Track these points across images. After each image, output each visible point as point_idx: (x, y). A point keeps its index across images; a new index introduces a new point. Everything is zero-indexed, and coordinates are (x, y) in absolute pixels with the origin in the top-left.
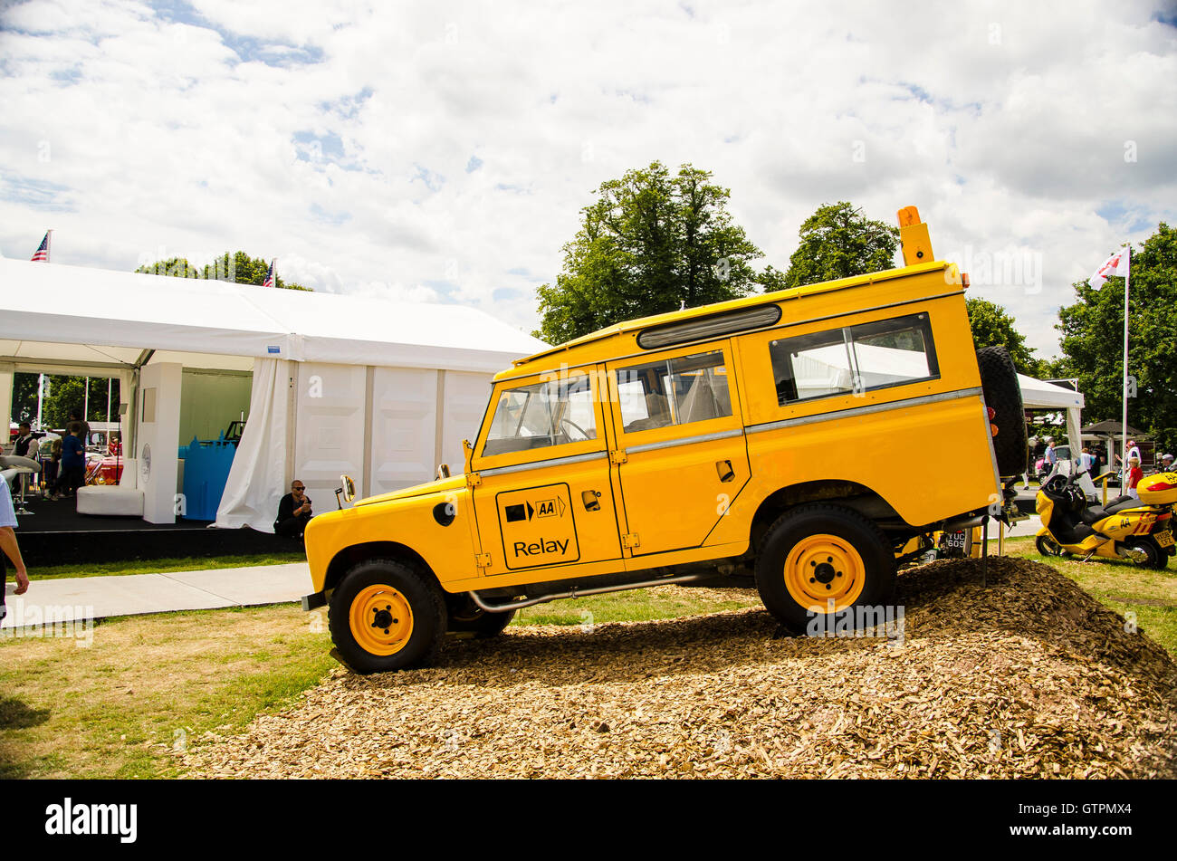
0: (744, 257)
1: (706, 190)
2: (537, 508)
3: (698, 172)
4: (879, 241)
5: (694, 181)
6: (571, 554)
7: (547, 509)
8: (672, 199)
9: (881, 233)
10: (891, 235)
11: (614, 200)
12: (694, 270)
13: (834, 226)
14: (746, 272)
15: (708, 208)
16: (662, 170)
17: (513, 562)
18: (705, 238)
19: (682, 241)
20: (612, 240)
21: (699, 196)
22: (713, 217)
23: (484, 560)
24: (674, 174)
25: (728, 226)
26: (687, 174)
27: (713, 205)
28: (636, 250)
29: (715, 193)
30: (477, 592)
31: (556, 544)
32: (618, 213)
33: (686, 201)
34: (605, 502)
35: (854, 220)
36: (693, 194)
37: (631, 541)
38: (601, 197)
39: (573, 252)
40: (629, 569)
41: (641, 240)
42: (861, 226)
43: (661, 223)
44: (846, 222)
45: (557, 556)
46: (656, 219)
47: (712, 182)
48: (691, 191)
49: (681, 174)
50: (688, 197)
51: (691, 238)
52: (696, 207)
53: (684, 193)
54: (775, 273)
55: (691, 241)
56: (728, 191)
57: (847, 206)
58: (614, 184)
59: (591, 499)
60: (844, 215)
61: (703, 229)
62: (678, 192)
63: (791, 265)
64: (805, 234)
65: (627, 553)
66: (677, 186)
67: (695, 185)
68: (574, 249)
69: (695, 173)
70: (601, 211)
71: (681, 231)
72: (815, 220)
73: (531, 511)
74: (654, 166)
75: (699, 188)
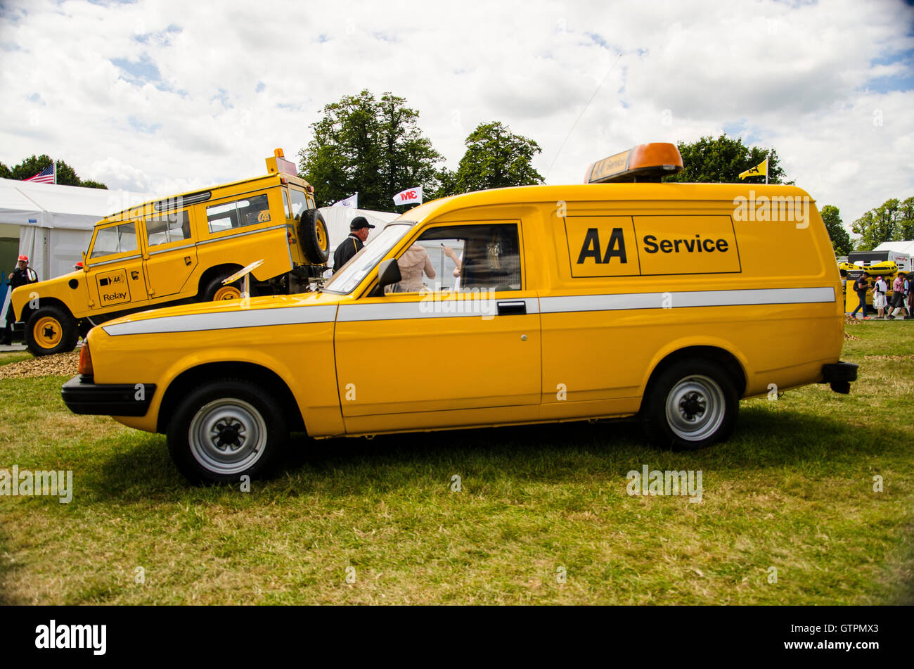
0: (431, 161)
1: (402, 111)
2: (113, 280)
3: (396, 98)
4: (521, 149)
5: (392, 105)
6: (127, 298)
7: (117, 280)
8: (377, 118)
9: (522, 144)
10: (529, 146)
11: (335, 118)
12: (393, 170)
13: (490, 139)
14: (432, 172)
15: (403, 125)
16: (370, 96)
17: (104, 303)
18: (401, 147)
19: (384, 148)
20: (334, 148)
21: (397, 115)
22: (408, 131)
23: (91, 303)
24: (378, 100)
25: (420, 138)
26: (388, 100)
27: (407, 122)
28: (351, 155)
29: (409, 114)
30: (90, 317)
31: (121, 295)
32: (337, 127)
33: (387, 120)
34: (140, 276)
35: (503, 135)
36: (392, 115)
37: (151, 292)
38: (325, 116)
39: (306, 157)
40: (151, 304)
41: (355, 148)
42: (508, 139)
43: (369, 136)
44: (498, 135)
45: (122, 300)
46: (366, 132)
47: (406, 106)
48: (391, 112)
49: (383, 99)
50: (388, 116)
51: (391, 146)
52: (394, 124)
53: (386, 113)
54: (448, 173)
55: (391, 149)
56: (418, 112)
57: (498, 124)
58: (334, 106)
59: (135, 275)
60: (497, 131)
61: (399, 141)
62: (382, 113)
63: (459, 167)
64: (469, 144)
65: (150, 297)
66: (381, 108)
67: (393, 107)
68: (307, 154)
69: (394, 98)
70: (325, 126)
71: (384, 141)
72: (476, 134)
73: (110, 281)
74: (364, 93)
75: (397, 110)
